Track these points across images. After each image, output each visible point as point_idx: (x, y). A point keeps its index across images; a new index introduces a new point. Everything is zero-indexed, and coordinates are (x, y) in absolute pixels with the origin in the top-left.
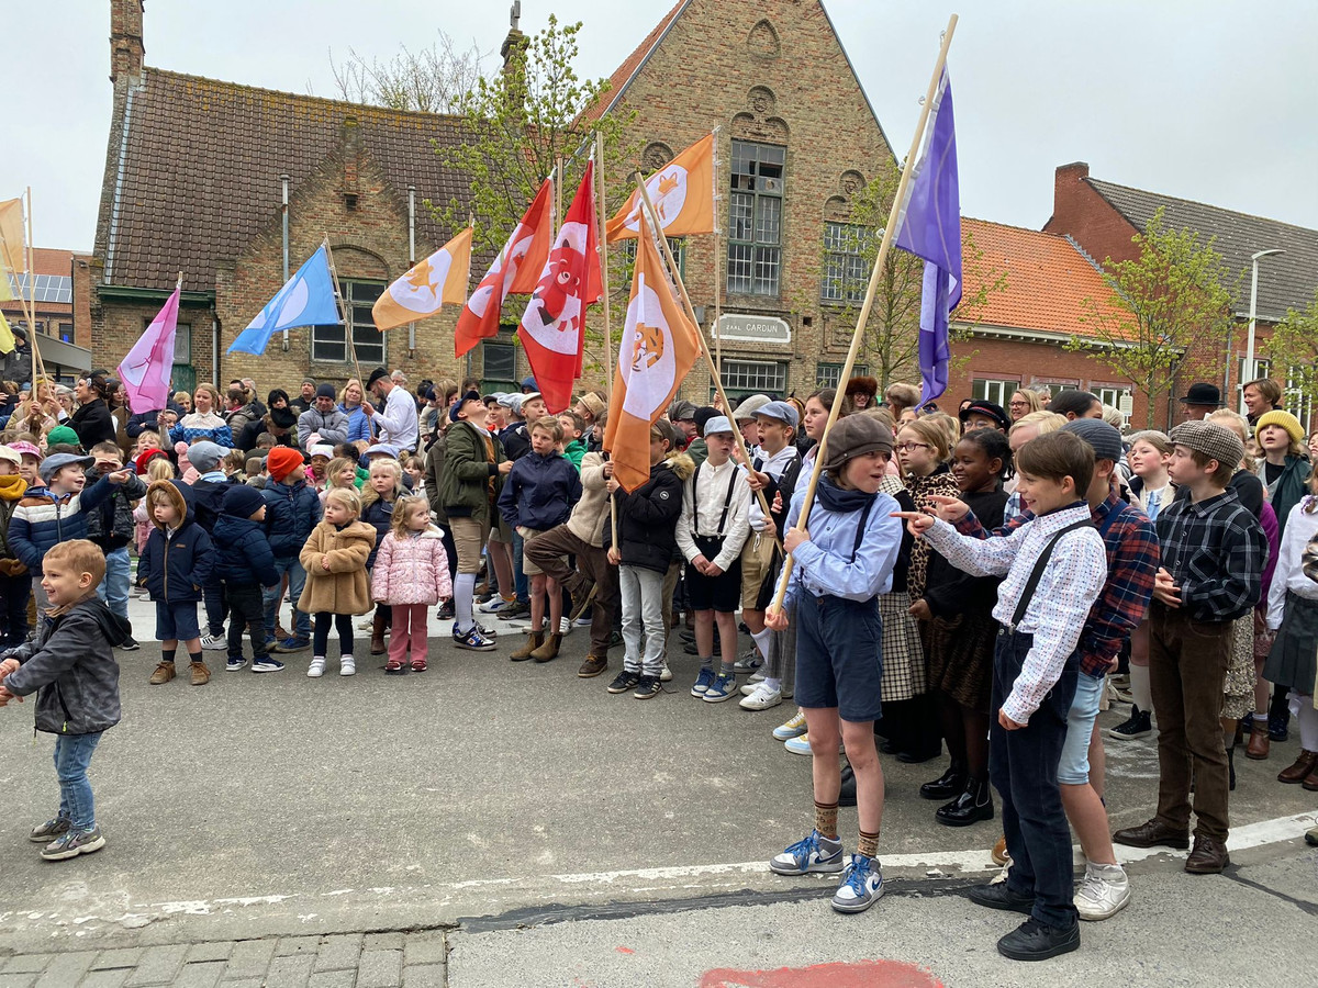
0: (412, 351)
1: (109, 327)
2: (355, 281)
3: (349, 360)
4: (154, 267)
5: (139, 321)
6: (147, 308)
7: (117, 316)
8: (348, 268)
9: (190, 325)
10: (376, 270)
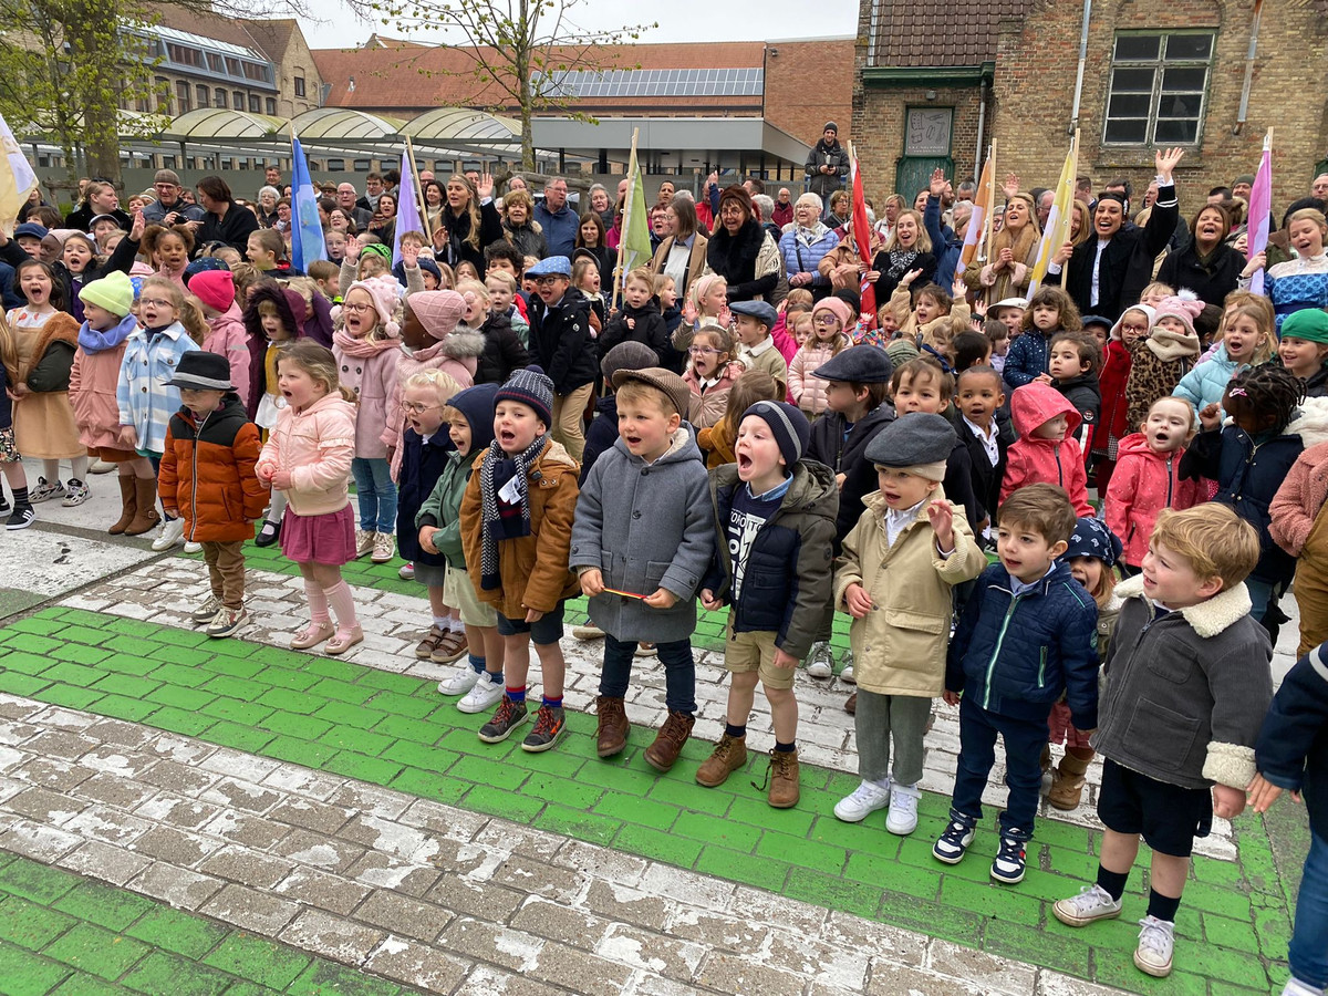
0: (1241, 124)
1: (869, 116)
2: (1172, 33)
3: (1150, 141)
4: (917, 40)
5: (901, 107)
6: (909, 91)
7: (878, 103)
8: (1166, 14)
9: (953, 108)
10: (1203, 13)
